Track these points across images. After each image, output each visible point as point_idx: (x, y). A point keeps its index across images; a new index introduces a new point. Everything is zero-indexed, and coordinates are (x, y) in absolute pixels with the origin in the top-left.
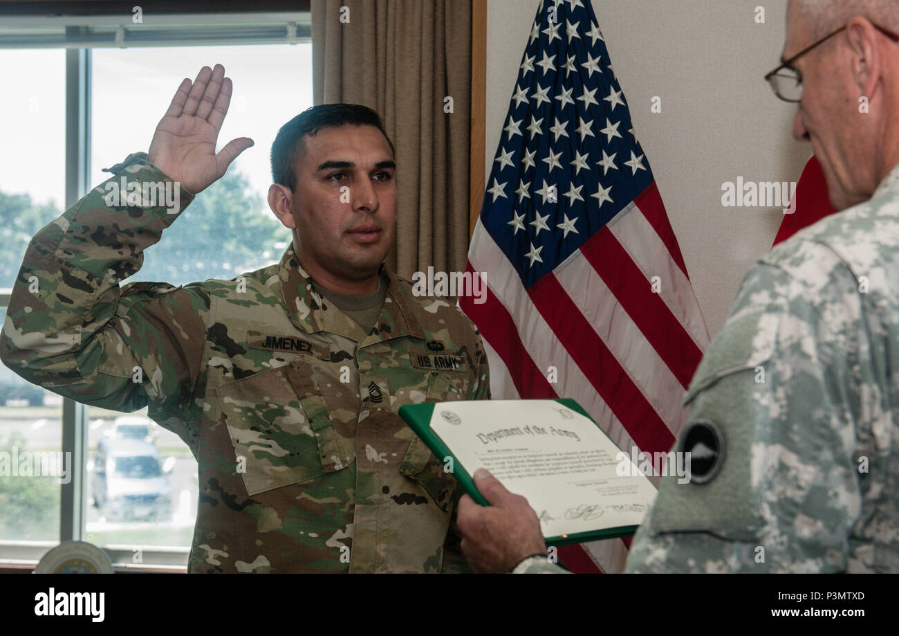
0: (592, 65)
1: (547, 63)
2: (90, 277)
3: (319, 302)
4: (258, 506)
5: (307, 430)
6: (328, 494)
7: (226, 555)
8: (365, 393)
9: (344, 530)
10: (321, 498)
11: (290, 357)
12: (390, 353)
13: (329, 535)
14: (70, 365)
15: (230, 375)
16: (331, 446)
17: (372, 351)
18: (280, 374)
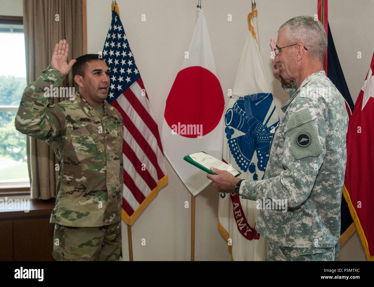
0: (125, 46)
1: (113, 44)
2: (43, 102)
3: (91, 108)
4: (82, 164)
5: (94, 142)
6: (99, 159)
7: (72, 177)
8: (106, 132)
9: (104, 168)
10: (97, 160)
11: (87, 123)
12: (108, 121)
13: (100, 170)
14: (37, 128)
15: (72, 129)
16: (99, 146)
17: (105, 121)
18: (85, 128)
